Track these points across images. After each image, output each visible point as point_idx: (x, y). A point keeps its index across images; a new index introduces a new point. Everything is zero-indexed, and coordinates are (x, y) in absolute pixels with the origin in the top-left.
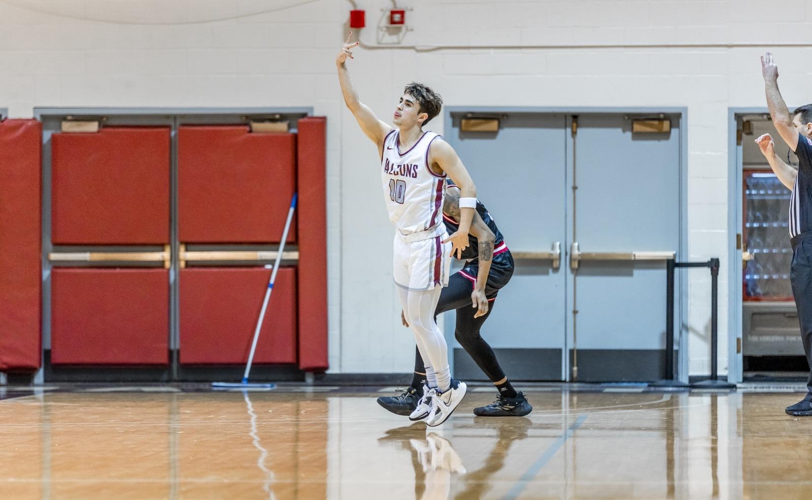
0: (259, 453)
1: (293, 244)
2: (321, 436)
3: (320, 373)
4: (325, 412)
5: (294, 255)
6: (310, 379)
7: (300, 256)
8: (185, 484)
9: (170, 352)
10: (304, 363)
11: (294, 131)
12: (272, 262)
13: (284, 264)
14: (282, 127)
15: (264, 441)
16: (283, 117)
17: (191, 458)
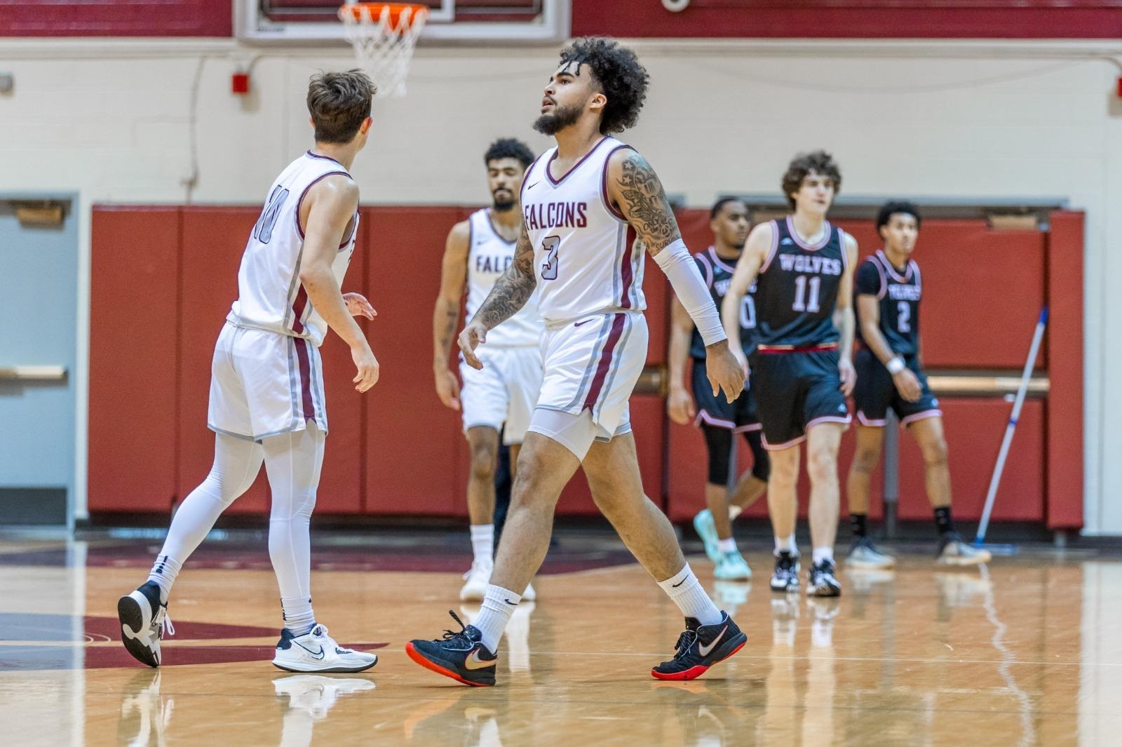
0: (994, 628)
1: (1042, 369)
2: (1074, 611)
3: (1073, 533)
4: (1080, 581)
5: (1043, 384)
6: (1060, 540)
7: (1052, 384)
8: (911, 664)
9: (885, 506)
10: (1055, 519)
11: (1044, 227)
12: (1015, 392)
13: (1031, 396)
14: (1029, 222)
15: (1001, 615)
16: (1031, 210)
17: (916, 633)
